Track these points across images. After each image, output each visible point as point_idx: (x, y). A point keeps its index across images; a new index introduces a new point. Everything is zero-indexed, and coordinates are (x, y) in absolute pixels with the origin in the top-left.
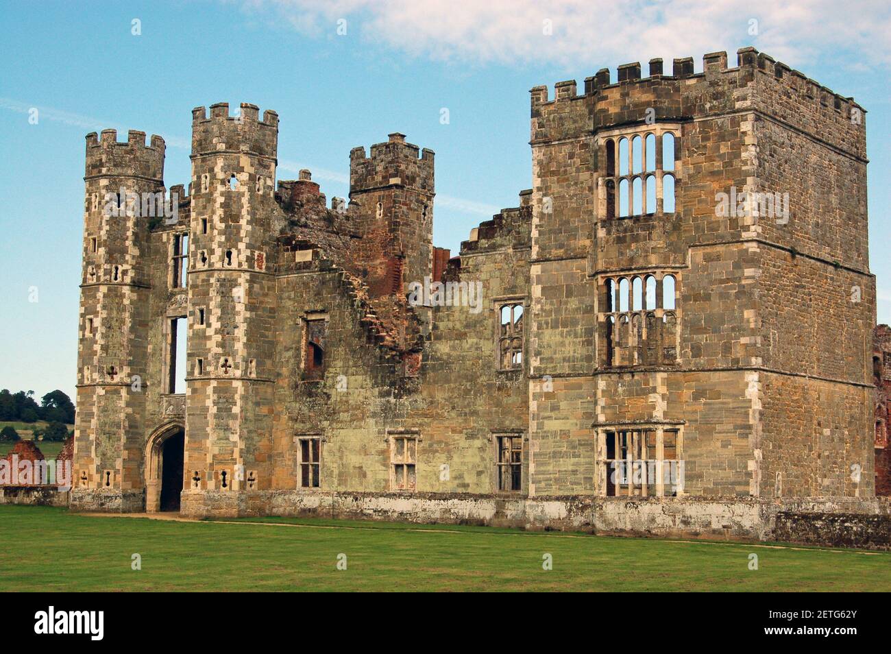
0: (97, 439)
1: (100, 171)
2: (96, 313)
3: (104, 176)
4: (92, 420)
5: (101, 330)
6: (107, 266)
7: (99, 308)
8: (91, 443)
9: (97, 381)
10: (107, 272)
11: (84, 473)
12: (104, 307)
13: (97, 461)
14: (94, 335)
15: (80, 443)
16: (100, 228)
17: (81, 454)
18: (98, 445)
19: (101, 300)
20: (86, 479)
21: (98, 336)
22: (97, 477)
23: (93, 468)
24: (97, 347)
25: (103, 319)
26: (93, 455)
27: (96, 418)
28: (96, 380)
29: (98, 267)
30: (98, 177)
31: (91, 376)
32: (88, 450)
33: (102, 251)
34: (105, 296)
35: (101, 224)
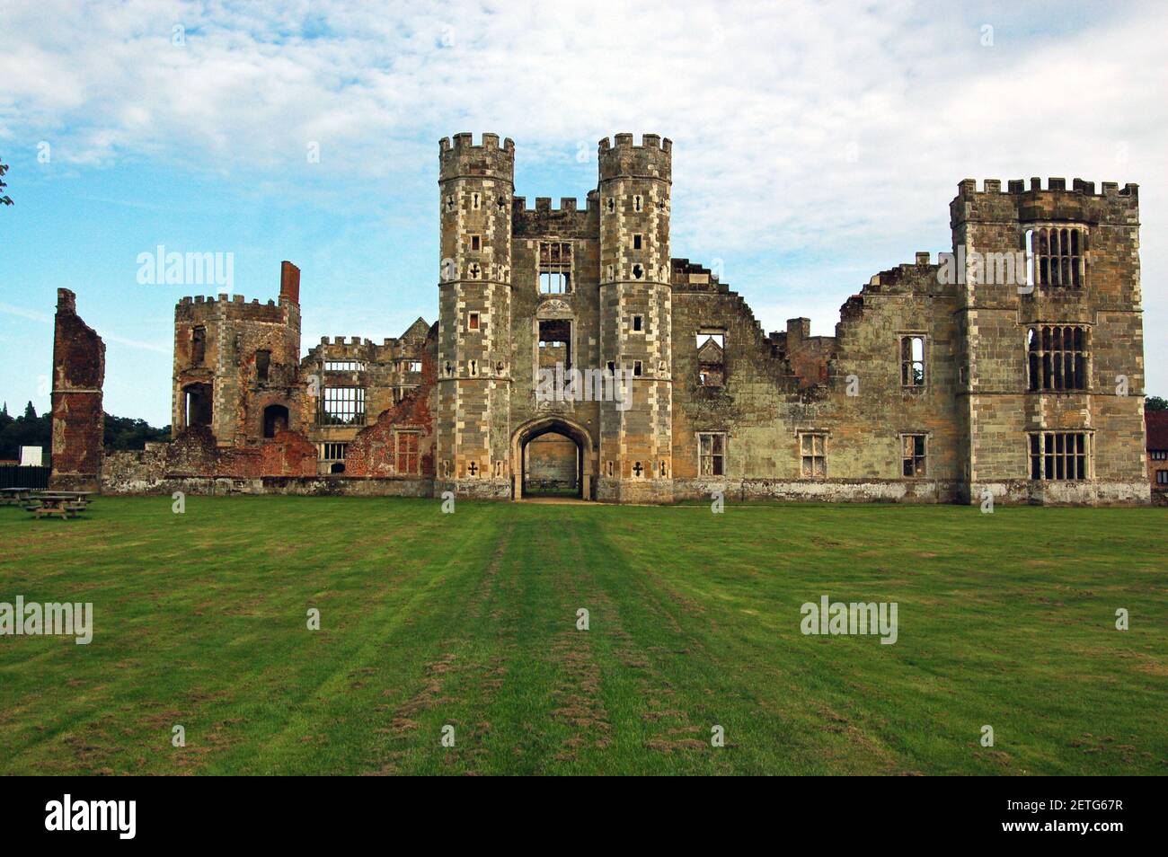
0: (491, 430)
1: (484, 173)
2: (485, 310)
3: (488, 178)
4: (483, 413)
5: (491, 326)
6: (494, 265)
7: (487, 304)
8: (484, 434)
9: (489, 375)
10: (495, 271)
11: (473, 464)
12: (493, 305)
13: (491, 452)
14: (483, 331)
15: (465, 435)
16: (486, 227)
17: (467, 445)
18: (491, 436)
19: (491, 297)
20: (476, 469)
21: (488, 332)
22: (491, 467)
23: (487, 459)
24: (487, 343)
25: (493, 316)
26: (487, 446)
27: (489, 411)
28: (487, 374)
29: (485, 265)
30: (482, 177)
31: (480, 370)
32: (478, 440)
33: (489, 250)
34: (494, 294)
35: (487, 223)
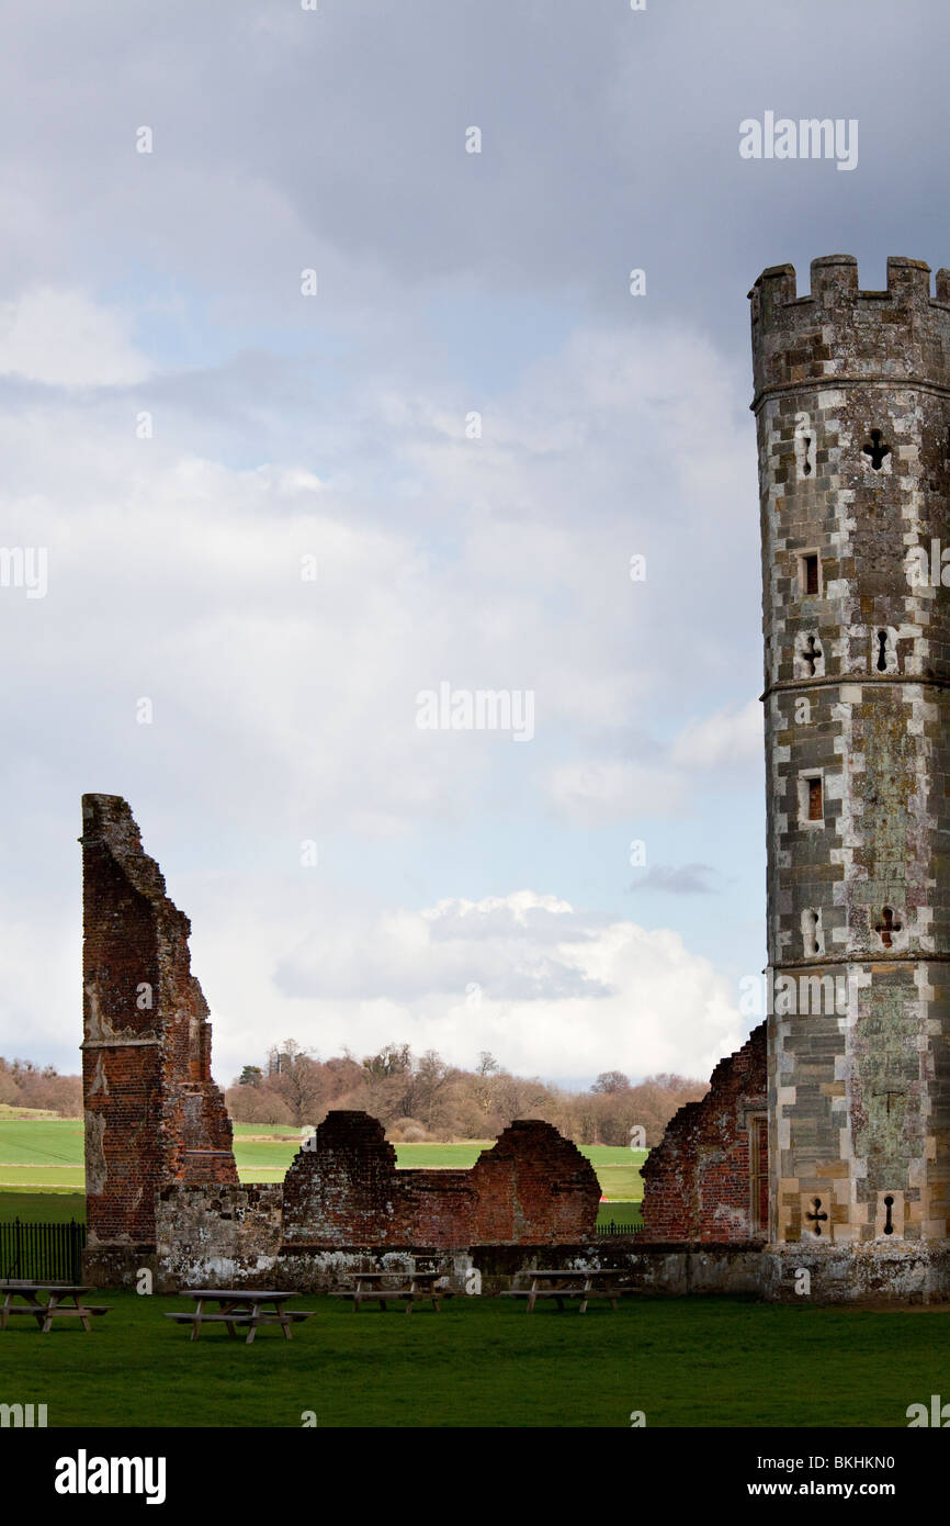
0: (855, 1108)
1: (817, 371)
2: (834, 764)
3: (833, 383)
4: (838, 1058)
5: (851, 807)
6: (857, 631)
7: (840, 746)
8: (839, 1120)
9: (849, 948)
10: (858, 647)
11: (818, 1203)
12: (857, 744)
13: (859, 1169)
14: (831, 823)
15: (799, 1122)
16: (830, 526)
17: (802, 1151)
18: (859, 1124)
19: (848, 724)
20: (824, 1217)
21: (843, 825)
22: (858, 1212)
23: (847, 1190)
24: (842, 857)
25: (856, 777)
26: (846, 1151)
27: (849, 1052)
28: (843, 946)
29: (831, 633)
30: (814, 385)
31: (828, 938)
32: (825, 1137)
33: (839, 589)
34: (857, 713)
35: (832, 514)
